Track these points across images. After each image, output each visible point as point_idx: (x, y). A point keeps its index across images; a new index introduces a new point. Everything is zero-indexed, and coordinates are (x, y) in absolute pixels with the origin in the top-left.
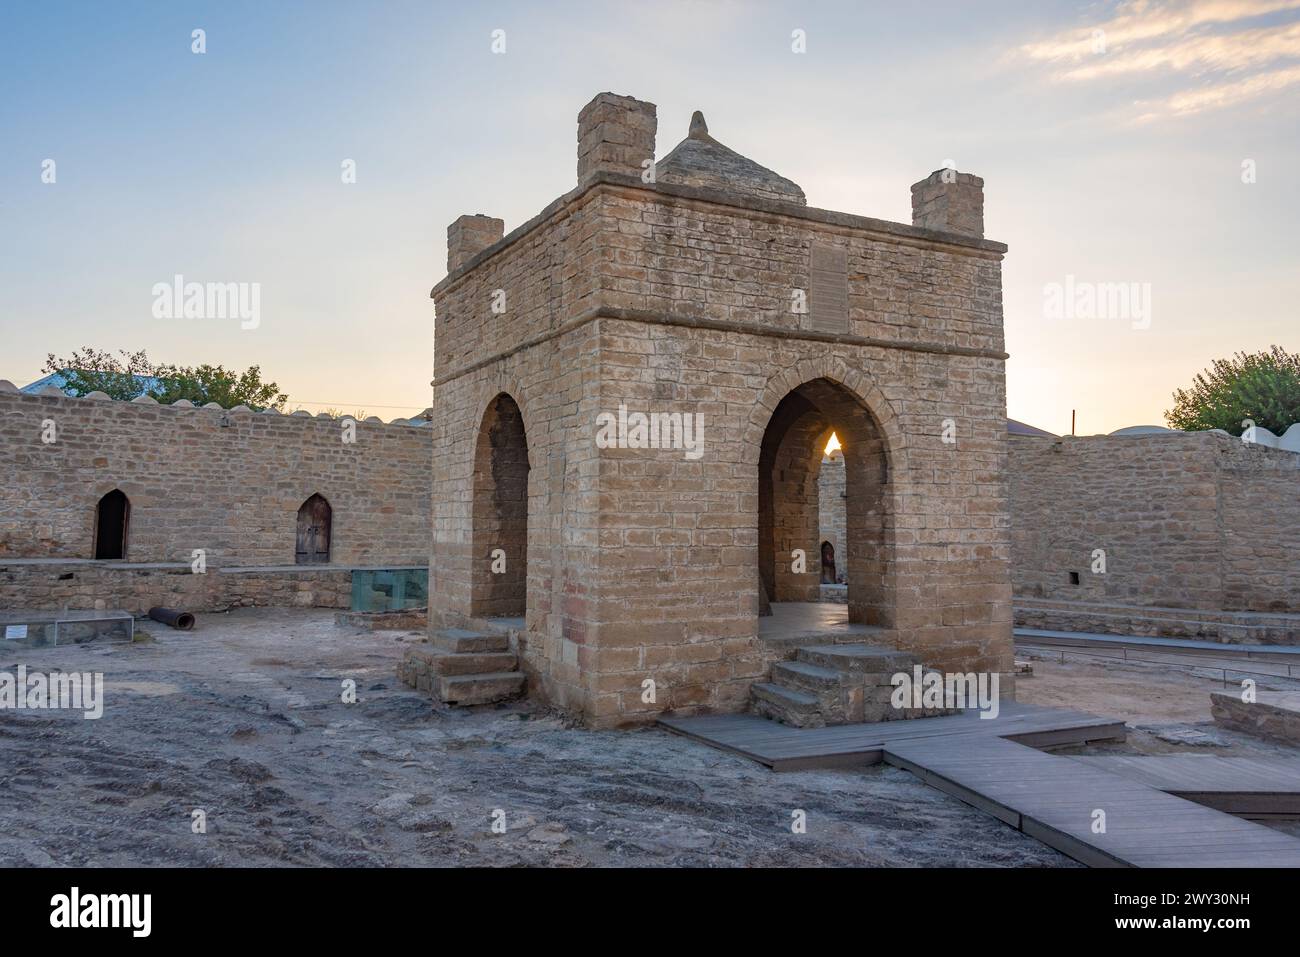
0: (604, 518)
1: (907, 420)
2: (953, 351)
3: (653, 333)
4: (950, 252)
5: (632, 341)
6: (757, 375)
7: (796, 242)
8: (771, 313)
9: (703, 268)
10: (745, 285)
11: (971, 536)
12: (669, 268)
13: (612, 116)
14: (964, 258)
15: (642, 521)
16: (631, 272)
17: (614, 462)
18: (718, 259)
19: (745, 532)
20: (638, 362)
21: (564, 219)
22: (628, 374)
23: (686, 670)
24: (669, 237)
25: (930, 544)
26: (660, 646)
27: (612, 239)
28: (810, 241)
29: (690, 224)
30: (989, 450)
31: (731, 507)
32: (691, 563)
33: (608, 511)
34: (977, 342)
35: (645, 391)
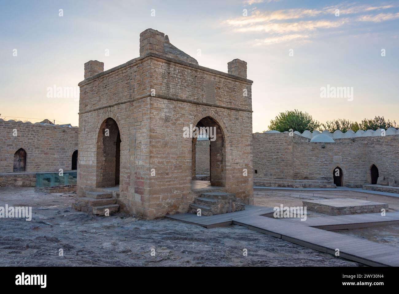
0: (151, 157)
1: (229, 129)
2: (240, 110)
3: (165, 102)
4: (240, 82)
5: (159, 104)
6: (192, 115)
7: (202, 77)
8: (196, 97)
9: (178, 83)
10: (189, 89)
11: (244, 161)
12: (169, 83)
13: (152, 36)
15: (161, 158)
16: (158, 83)
17: (154, 140)
18: (182, 81)
19: (188, 160)
20: (160, 110)
21: (135, 65)
22: (158, 114)
23: (173, 201)
24: (169, 73)
25: (234, 163)
26: (166, 194)
27: (153, 73)
28: (206, 77)
29: (175, 70)
30: (248, 137)
31: (185, 153)
32: (175, 170)
33: (152, 155)
34: (246, 107)
35: (162, 119)
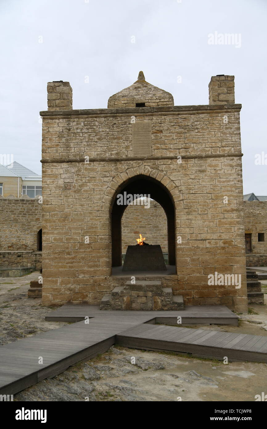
1: (183, 188)
3: (62, 166)
5: (54, 170)
6: (107, 177)
7: (126, 122)
8: (114, 152)
9: (84, 139)
10: (102, 143)
11: (220, 236)
12: (69, 142)
13: (51, 90)
14: (217, 115)
15: (59, 233)
16: (53, 145)
17: (48, 213)
18: (90, 135)
19: (103, 237)
20: (57, 177)
22: (53, 182)
23: (77, 287)
24: (69, 130)
25: (196, 240)
26: (67, 278)
27: (46, 135)
29: (78, 124)
31: (96, 227)
32: (80, 248)
33: (46, 231)
34: (224, 150)
35: (60, 187)
